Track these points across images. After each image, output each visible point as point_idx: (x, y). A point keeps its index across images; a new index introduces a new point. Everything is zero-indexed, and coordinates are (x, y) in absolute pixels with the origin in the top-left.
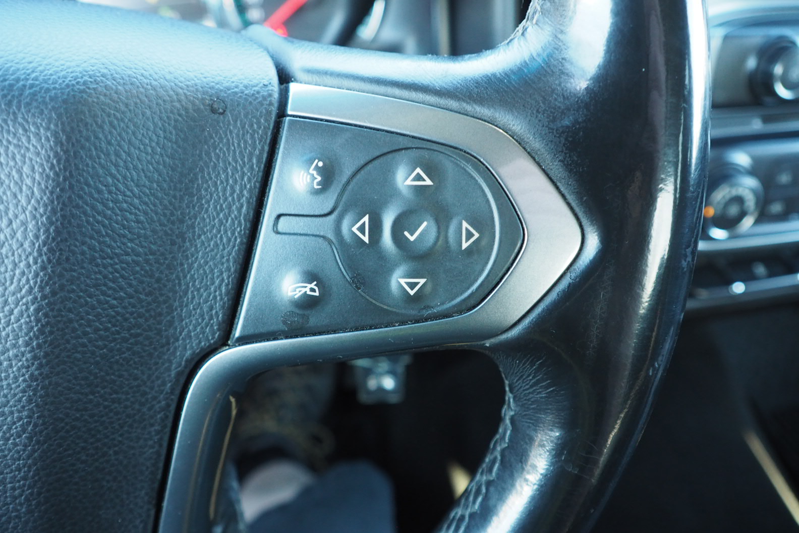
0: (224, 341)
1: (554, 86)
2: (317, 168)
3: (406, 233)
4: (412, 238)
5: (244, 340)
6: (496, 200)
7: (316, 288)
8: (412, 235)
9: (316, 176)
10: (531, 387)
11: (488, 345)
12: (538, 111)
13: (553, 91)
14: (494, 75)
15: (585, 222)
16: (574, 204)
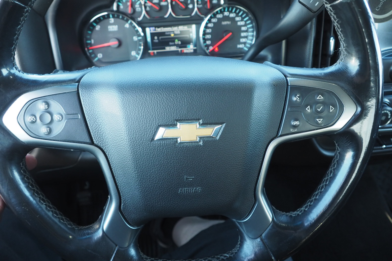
0: (276, 137)
1: (349, 76)
2: (298, 96)
3: (318, 109)
4: (319, 110)
5: (281, 136)
6: (337, 101)
7: (299, 122)
8: (319, 109)
9: (298, 98)
10: (345, 143)
11: (335, 133)
12: (346, 81)
13: (349, 77)
14: (332, 71)
15: (357, 104)
16: (354, 101)
